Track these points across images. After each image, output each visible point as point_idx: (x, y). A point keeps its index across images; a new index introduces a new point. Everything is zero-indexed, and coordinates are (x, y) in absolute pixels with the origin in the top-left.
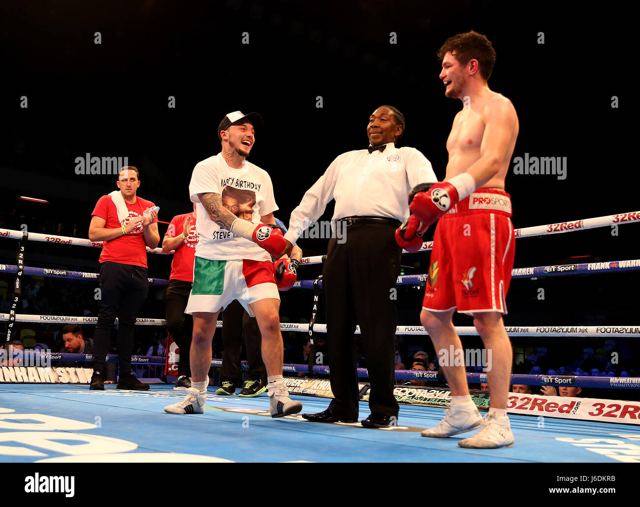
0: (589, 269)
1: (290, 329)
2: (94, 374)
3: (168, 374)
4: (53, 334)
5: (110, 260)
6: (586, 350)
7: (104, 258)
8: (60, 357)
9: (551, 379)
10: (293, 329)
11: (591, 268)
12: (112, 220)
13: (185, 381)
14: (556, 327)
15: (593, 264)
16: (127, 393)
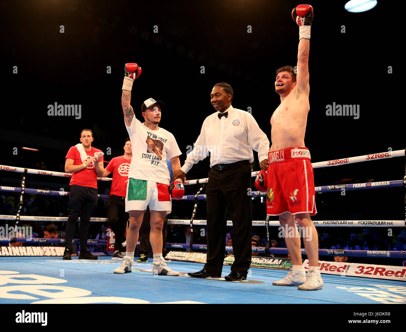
0: (354, 187)
1: (179, 223)
2: (66, 250)
3: (109, 250)
4: (41, 227)
5: (76, 183)
6: (352, 235)
7: (73, 183)
8: (46, 240)
9: (332, 252)
10: (181, 223)
11: (355, 187)
12: (77, 161)
13: (118, 254)
14: (335, 221)
15: (356, 184)
16: (85, 261)
